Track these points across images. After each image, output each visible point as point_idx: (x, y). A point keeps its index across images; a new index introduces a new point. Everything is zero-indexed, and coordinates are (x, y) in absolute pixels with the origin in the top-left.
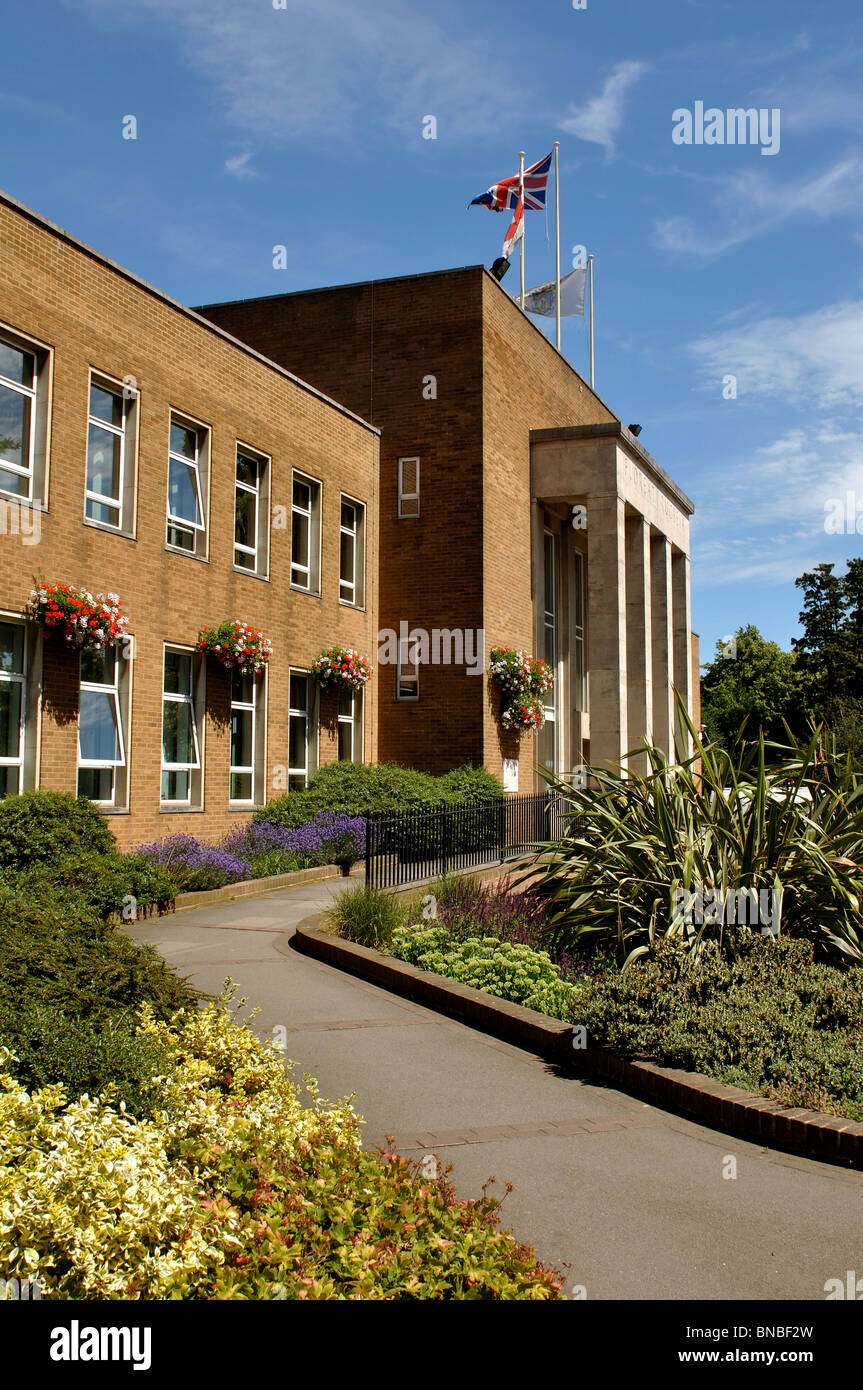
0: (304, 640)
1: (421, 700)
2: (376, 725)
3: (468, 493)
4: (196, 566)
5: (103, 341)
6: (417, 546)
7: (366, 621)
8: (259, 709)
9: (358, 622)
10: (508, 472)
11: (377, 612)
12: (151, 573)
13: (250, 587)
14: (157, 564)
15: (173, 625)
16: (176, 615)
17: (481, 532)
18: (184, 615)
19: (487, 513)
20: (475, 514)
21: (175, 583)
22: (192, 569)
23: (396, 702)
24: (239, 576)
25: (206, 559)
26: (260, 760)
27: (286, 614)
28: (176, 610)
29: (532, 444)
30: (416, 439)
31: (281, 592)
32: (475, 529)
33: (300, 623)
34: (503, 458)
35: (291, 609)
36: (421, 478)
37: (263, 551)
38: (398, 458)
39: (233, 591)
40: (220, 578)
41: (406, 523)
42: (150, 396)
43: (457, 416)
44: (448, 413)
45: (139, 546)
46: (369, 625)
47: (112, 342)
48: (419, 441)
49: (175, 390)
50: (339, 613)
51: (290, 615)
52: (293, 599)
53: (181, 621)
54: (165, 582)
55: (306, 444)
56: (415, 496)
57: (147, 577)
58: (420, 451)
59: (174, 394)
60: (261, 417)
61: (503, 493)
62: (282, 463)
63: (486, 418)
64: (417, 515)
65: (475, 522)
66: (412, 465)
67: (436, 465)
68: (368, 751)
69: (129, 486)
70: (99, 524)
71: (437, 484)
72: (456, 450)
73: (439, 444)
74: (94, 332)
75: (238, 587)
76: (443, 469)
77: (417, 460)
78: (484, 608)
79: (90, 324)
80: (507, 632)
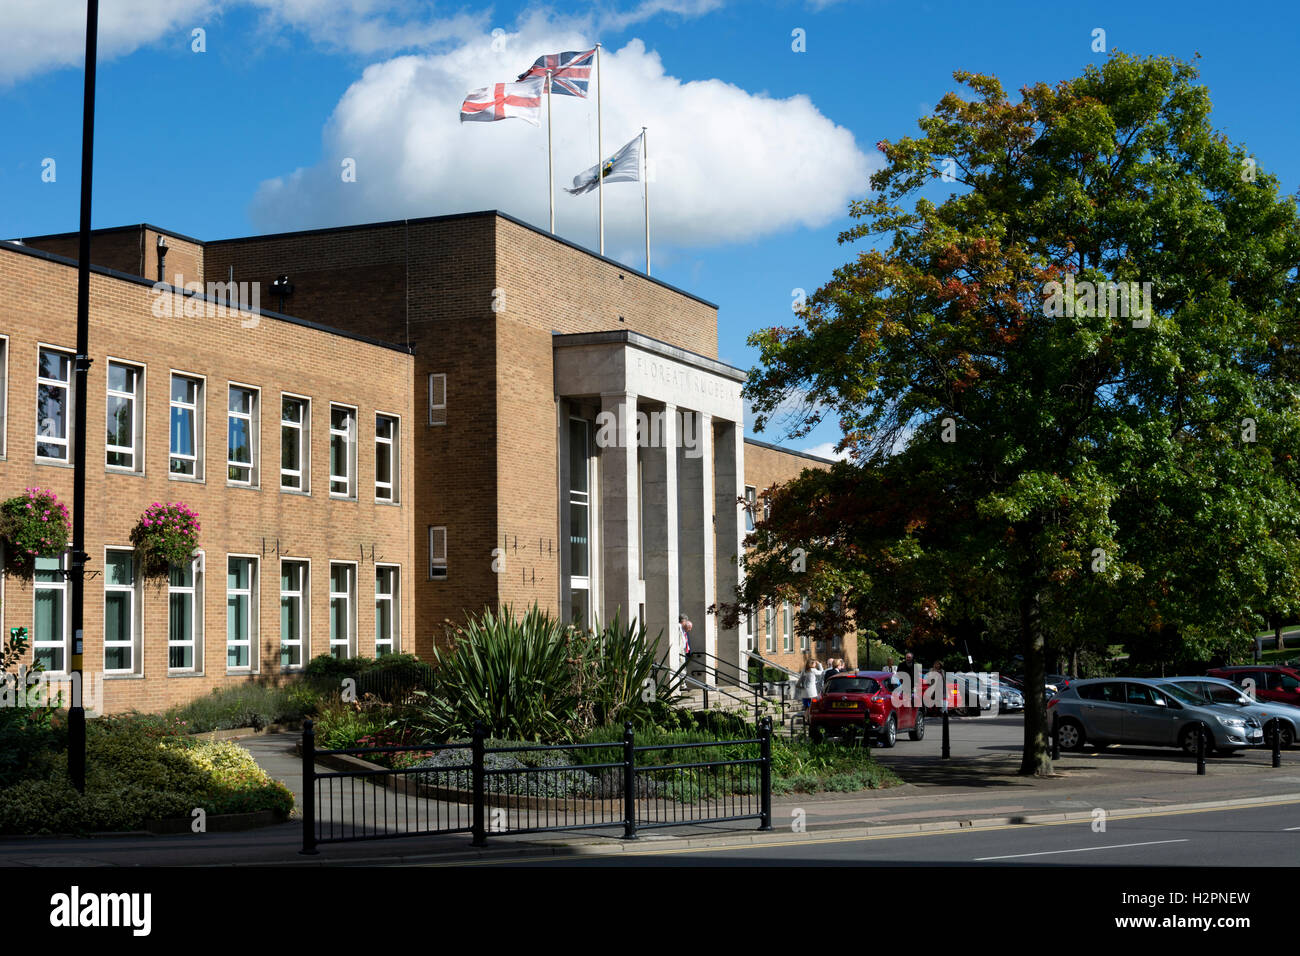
0: (342, 538)
1: (448, 578)
2: (413, 600)
3: (484, 405)
4: (251, 494)
5: (179, 349)
6: (444, 450)
7: (401, 514)
8: (305, 596)
9: (393, 517)
10: (526, 380)
11: (412, 505)
12: (217, 505)
13: (294, 503)
14: (221, 498)
15: (234, 540)
16: (236, 533)
17: (494, 439)
18: (241, 532)
19: (501, 421)
20: (491, 423)
21: (235, 509)
22: (247, 497)
23: (429, 580)
24: (286, 496)
25: (258, 488)
26: (306, 634)
27: (327, 519)
28: (236, 529)
29: (554, 348)
30: (442, 358)
31: (321, 502)
32: (491, 436)
33: (337, 524)
34: (520, 369)
35: (331, 514)
36: (447, 392)
37: (306, 472)
38: (429, 374)
39: (281, 508)
40: (270, 500)
41: (435, 430)
42: (214, 378)
43: (475, 340)
44: (469, 337)
45: (207, 488)
46: (405, 518)
47: (186, 347)
48: (445, 360)
49: (231, 368)
50: (375, 511)
51: (329, 519)
52: (332, 506)
53: (240, 536)
54: (227, 511)
55: (342, 380)
56: (443, 406)
57: (215, 509)
58: (446, 368)
59: (232, 372)
60: (302, 369)
61: (519, 400)
62: (321, 401)
63: (499, 340)
64: (444, 423)
65: (490, 429)
66: (440, 381)
67: (460, 381)
68: (406, 622)
69: (201, 445)
70: (179, 477)
71: (461, 397)
72: (475, 368)
73: (461, 363)
74: (173, 344)
75: (285, 505)
76: (465, 384)
77: (444, 375)
78: (499, 502)
79: (171, 340)
80: (525, 519)
